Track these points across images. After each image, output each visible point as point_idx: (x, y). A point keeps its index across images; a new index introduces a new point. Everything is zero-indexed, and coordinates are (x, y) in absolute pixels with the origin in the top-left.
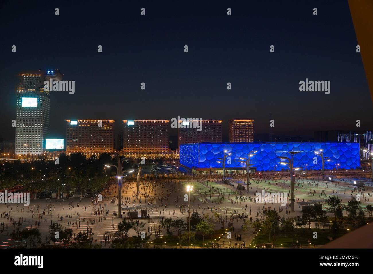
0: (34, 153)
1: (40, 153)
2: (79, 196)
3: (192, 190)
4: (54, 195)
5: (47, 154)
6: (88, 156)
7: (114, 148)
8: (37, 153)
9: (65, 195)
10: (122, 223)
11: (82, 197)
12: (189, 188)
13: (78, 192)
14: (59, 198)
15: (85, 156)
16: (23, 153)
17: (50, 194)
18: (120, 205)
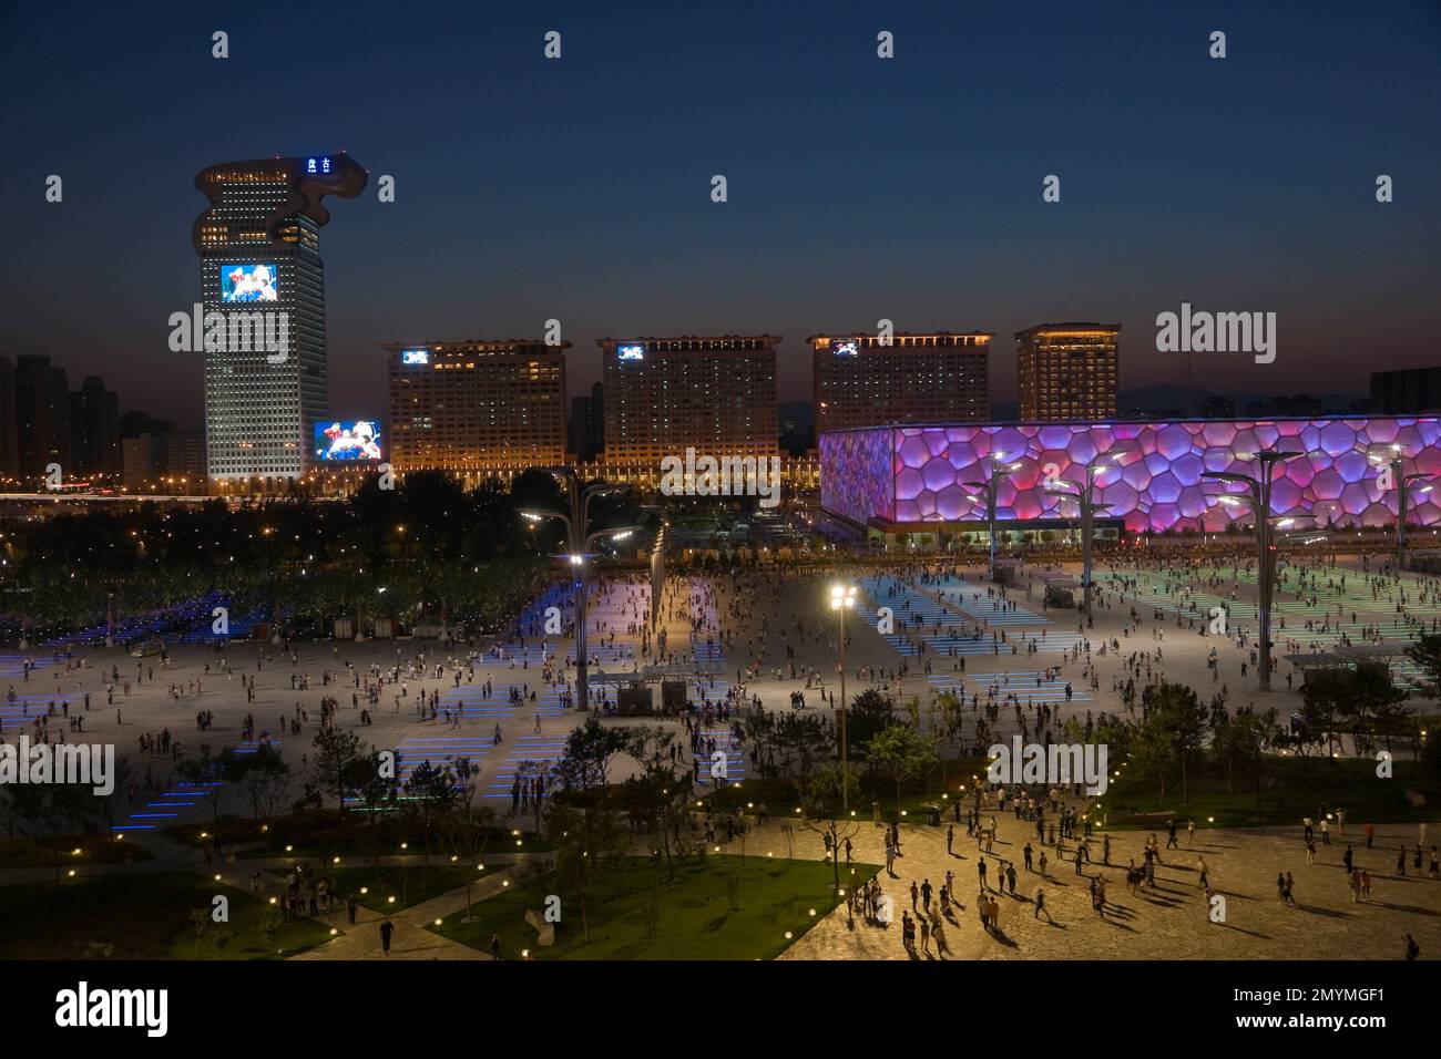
0: (274, 475)
1: (295, 475)
2: (433, 631)
3: (850, 603)
4: (342, 628)
5: (320, 480)
6: (471, 483)
7: (569, 451)
8: (286, 475)
9: (383, 629)
10: (585, 731)
11: (444, 637)
12: (841, 597)
13: (433, 614)
14: (359, 638)
15: (462, 481)
16: (237, 476)
17: (329, 626)
18: (582, 664)
